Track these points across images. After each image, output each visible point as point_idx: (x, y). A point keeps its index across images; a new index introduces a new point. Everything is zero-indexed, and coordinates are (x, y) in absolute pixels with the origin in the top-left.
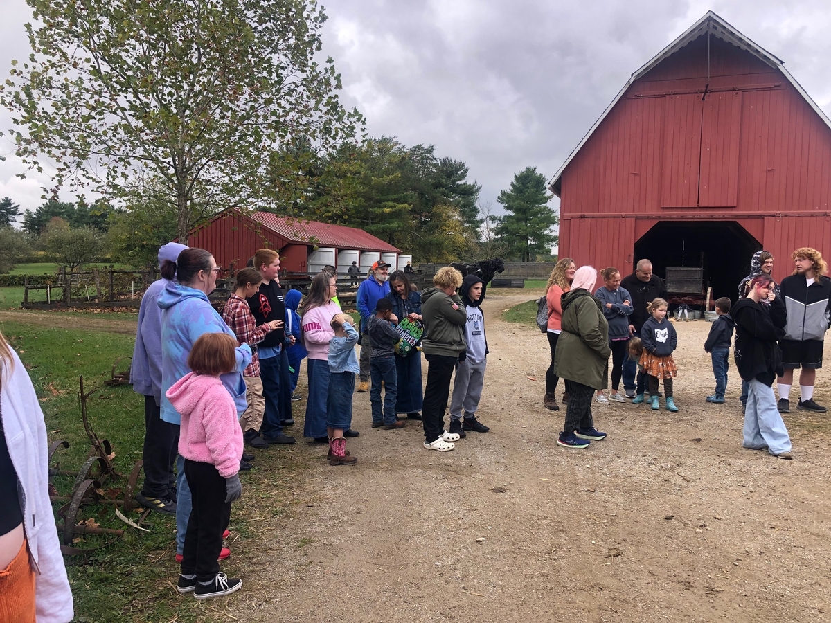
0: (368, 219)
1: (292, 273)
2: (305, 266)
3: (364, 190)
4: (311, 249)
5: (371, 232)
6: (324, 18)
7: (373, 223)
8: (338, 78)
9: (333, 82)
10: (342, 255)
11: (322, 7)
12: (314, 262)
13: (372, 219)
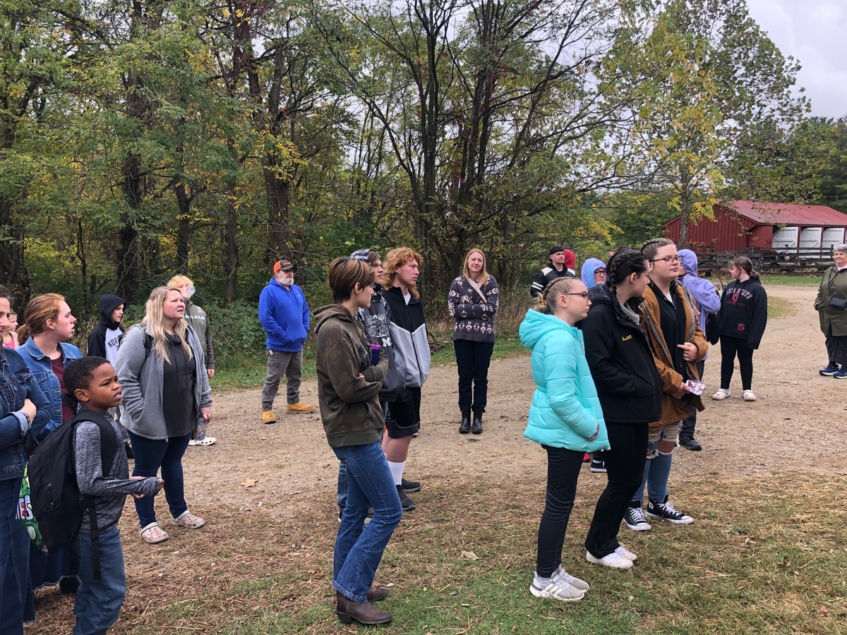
0: (834, 194)
1: (759, 248)
2: (770, 242)
3: (832, 168)
4: (776, 228)
5: (837, 208)
6: (799, 68)
7: (840, 199)
8: (808, 105)
9: (804, 107)
10: (804, 232)
11: (798, 60)
12: (778, 239)
13: (840, 194)
